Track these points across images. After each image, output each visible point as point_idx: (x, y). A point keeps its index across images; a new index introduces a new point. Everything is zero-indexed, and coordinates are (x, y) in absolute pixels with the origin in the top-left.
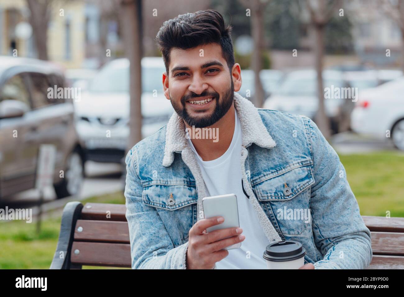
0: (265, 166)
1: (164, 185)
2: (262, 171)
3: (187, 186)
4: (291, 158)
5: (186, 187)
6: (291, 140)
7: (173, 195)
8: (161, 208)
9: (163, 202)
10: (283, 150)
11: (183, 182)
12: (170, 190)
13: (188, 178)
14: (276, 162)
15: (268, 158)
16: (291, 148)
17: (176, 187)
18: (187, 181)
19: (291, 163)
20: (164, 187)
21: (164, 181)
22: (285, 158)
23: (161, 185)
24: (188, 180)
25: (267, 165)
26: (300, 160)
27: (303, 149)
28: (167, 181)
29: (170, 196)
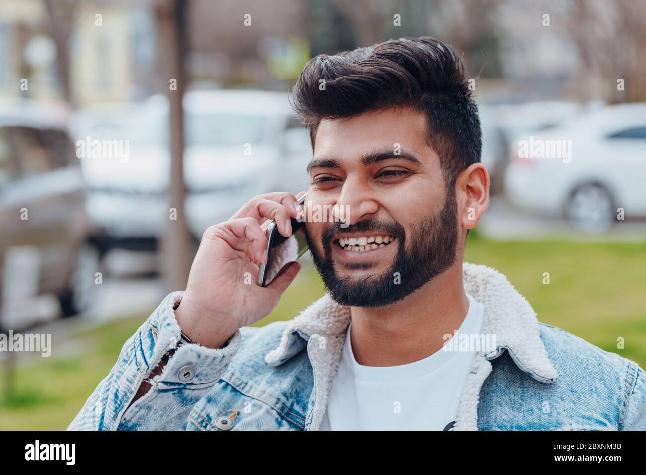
0: (505, 417)
1: (234, 386)
2: (496, 425)
3: (278, 413)
4: (571, 416)
5: (274, 413)
6: (584, 382)
7: (238, 414)
8: (196, 424)
9: (208, 416)
10: (558, 395)
11: (274, 401)
12: (240, 401)
13: (291, 401)
14: (535, 417)
15: (517, 406)
16: (579, 398)
17: (254, 401)
18: (284, 404)
19: (569, 425)
20: (231, 391)
21: (240, 380)
22: (559, 414)
23: (227, 384)
24: (288, 405)
25: (511, 420)
26: (590, 425)
27: (605, 406)
28: (247, 384)
29: (231, 412)
